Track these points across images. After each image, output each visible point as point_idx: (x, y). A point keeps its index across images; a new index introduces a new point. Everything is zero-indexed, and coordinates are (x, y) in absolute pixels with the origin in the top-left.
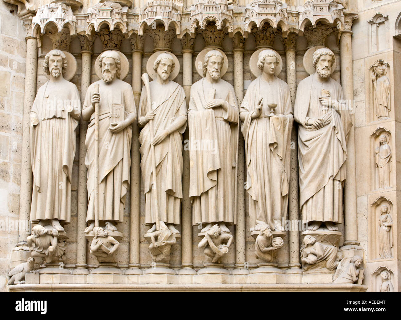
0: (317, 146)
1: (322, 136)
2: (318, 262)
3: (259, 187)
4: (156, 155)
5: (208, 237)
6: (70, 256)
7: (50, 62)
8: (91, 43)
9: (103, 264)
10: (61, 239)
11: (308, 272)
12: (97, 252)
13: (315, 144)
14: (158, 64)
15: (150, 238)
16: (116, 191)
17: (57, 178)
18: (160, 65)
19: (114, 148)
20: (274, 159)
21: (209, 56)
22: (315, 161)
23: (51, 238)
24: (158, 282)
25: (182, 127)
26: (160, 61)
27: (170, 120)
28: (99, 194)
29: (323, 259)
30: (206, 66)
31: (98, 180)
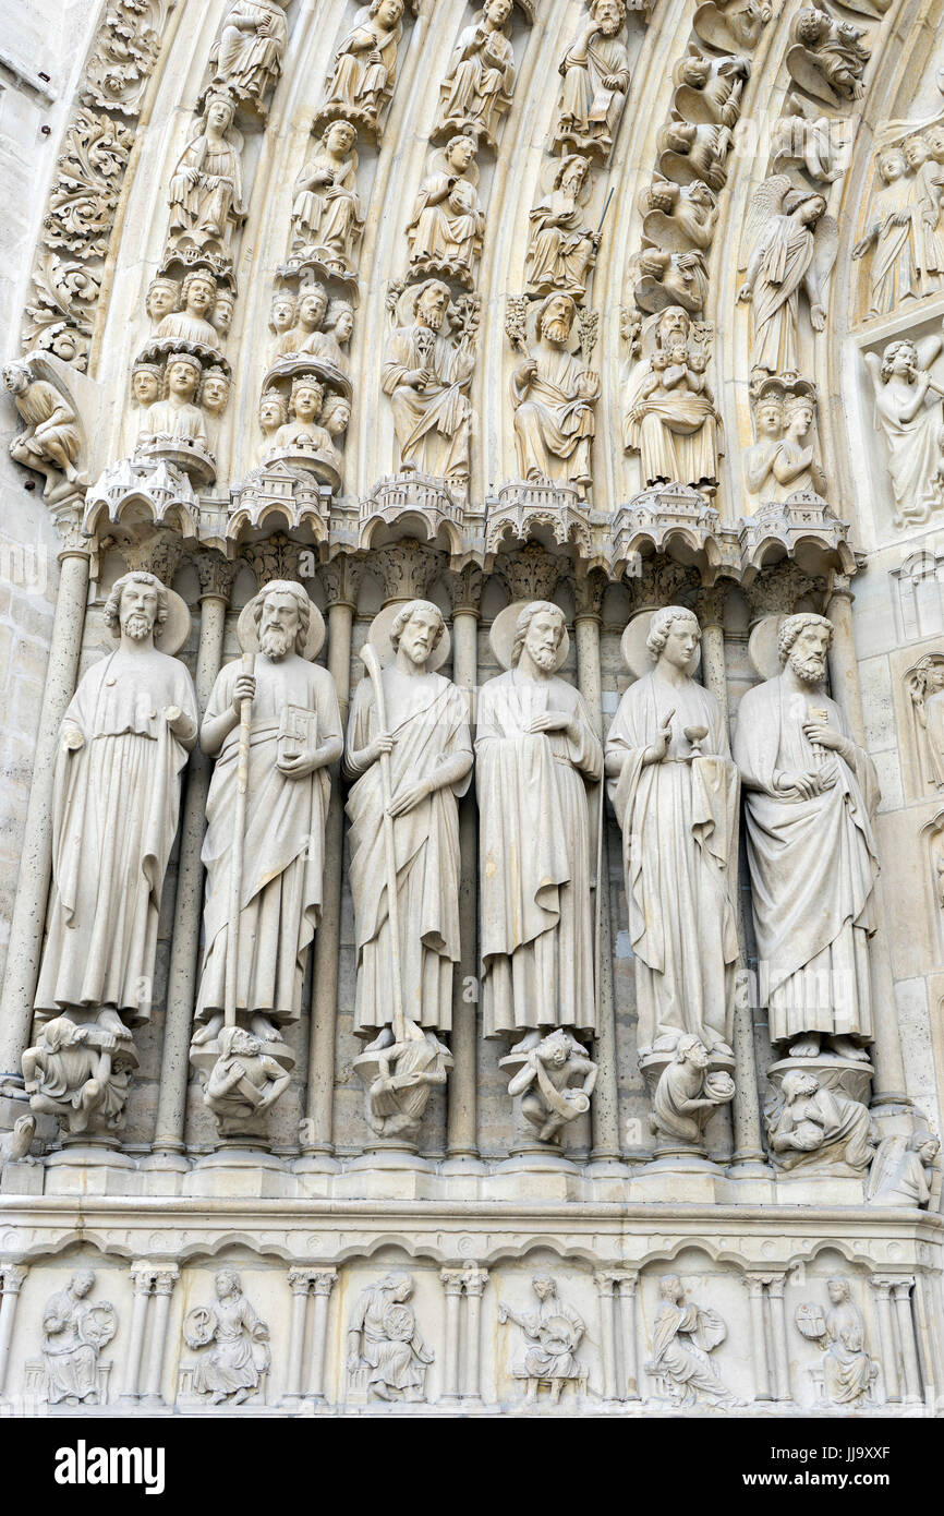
0: (808, 838)
1: (819, 814)
2: (826, 1143)
3: (668, 937)
4: (397, 841)
5: (538, 1064)
6: (136, 1120)
7: (125, 600)
8: (228, 578)
9: (234, 1142)
10: (122, 1064)
11: (793, 1173)
12: (225, 1102)
13: (802, 834)
14: (405, 622)
15: (376, 1064)
16: (285, 932)
17: (125, 891)
18: (409, 626)
19: (287, 819)
20: (703, 865)
21: (532, 610)
22: (806, 876)
23: (94, 1055)
24: (391, 1194)
25: (460, 781)
26: (410, 616)
27: (434, 760)
28: (242, 936)
29: (839, 1137)
30: (524, 637)
31: (240, 899)
